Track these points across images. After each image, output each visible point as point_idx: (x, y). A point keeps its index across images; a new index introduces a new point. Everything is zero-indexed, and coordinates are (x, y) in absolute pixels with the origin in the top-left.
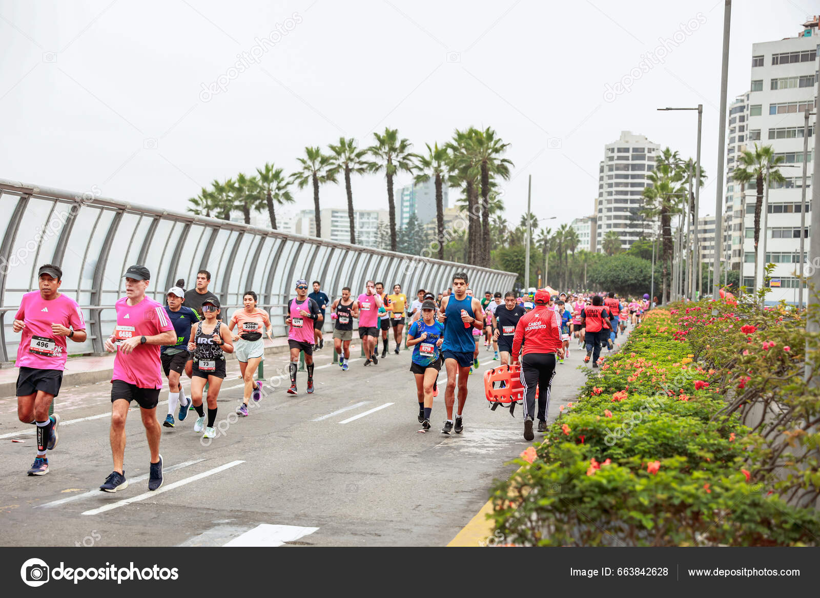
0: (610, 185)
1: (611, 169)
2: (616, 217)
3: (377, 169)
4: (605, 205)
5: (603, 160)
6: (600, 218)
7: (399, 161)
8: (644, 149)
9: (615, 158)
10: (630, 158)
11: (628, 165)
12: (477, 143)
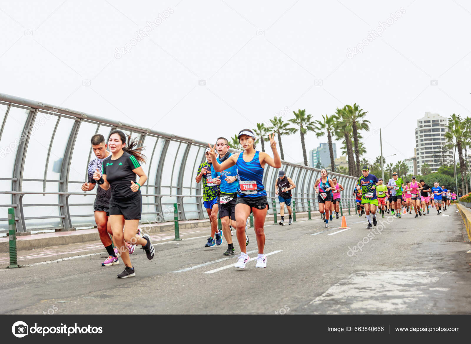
0: (422, 140)
1: (421, 132)
2: (427, 157)
3: (295, 132)
4: (420, 151)
5: (417, 128)
6: (418, 158)
7: (307, 126)
8: (438, 120)
9: (423, 126)
10: (431, 126)
11: (431, 129)
12: (349, 113)
